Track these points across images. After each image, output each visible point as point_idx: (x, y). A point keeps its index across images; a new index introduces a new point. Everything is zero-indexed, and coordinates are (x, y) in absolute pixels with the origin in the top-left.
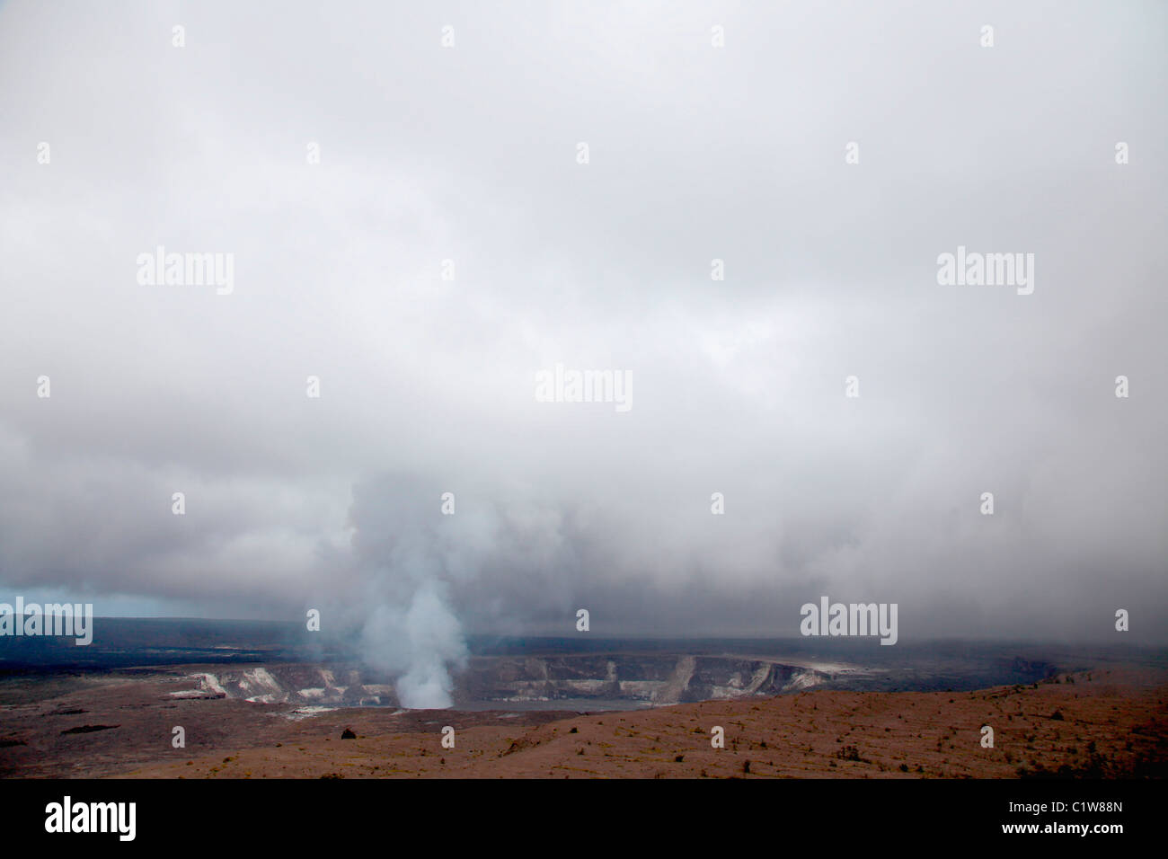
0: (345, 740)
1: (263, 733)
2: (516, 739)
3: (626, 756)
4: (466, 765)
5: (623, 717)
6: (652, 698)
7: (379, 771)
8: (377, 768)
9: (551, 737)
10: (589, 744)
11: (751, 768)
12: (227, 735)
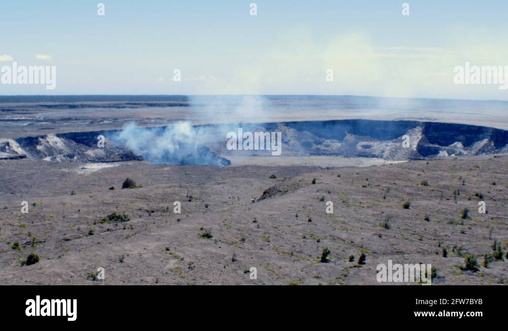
0: (125, 190)
1: (59, 185)
2: (267, 188)
3: (361, 203)
4: (225, 209)
5: (357, 171)
6: (385, 156)
7: (155, 213)
8: (153, 212)
9: (296, 186)
10: (329, 192)
11: (469, 214)
12: (31, 187)
